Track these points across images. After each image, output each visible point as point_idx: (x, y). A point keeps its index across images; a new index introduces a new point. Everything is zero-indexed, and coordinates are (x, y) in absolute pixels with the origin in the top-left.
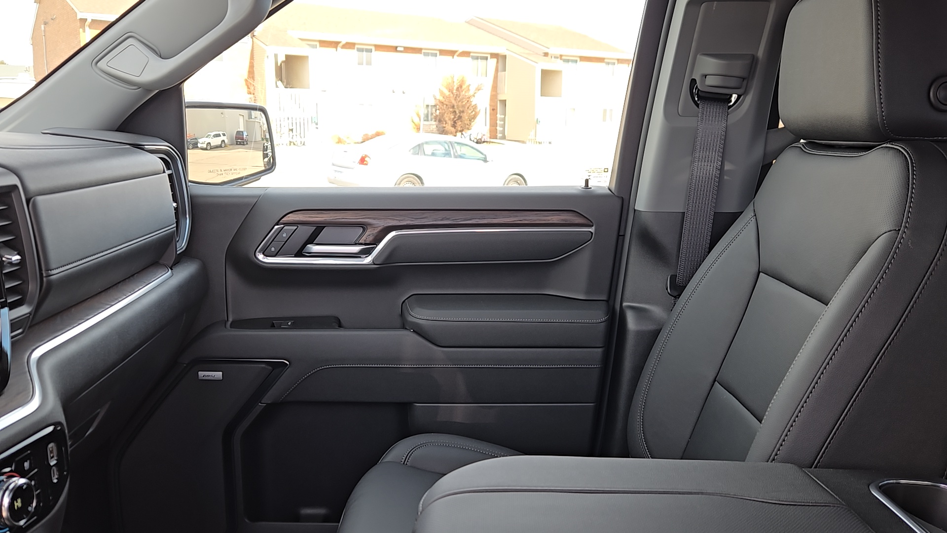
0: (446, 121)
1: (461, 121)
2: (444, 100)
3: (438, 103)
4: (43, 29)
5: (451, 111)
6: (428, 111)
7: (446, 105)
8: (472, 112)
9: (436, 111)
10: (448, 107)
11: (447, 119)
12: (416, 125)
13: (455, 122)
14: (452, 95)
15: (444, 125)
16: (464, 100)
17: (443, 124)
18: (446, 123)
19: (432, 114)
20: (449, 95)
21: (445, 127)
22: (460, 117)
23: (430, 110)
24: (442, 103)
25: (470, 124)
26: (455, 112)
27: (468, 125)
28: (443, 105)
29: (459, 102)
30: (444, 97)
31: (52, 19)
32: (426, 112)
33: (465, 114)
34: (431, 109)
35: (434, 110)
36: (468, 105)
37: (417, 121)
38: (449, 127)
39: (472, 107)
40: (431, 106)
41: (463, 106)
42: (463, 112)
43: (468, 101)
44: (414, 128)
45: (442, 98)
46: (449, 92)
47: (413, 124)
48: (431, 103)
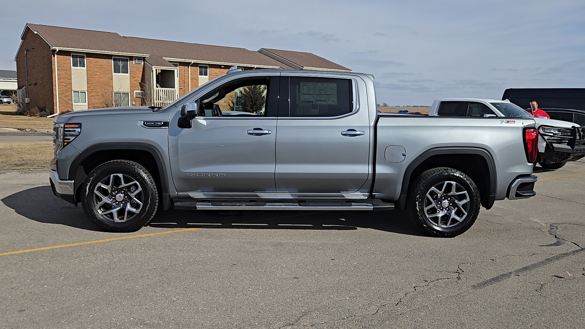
0: (247, 105)
1: (256, 106)
2: (246, 94)
4: (25, 53)
5: (250, 100)
7: (248, 97)
8: (262, 101)
9: (242, 100)
10: (248, 98)
12: (231, 107)
13: (252, 106)
14: (250, 92)
16: (257, 94)
17: (246, 107)
19: (240, 102)
20: (249, 91)
21: (247, 109)
22: (255, 104)
23: (239, 99)
24: (245, 96)
25: (261, 107)
26: (253, 101)
27: (259, 107)
28: (246, 97)
29: (254, 95)
30: (246, 93)
31: (32, 49)
33: (258, 101)
34: (240, 99)
36: (259, 97)
37: (231, 105)
38: (249, 109)
39: (262, 98)
40: (239, 97)
41: (257, 98)
42: (257, 100)
43: (259, 95)
44: (230, 109)
45: (245, 93)
46: (249, 90)
47: (230, 107)
48: (239, 95)
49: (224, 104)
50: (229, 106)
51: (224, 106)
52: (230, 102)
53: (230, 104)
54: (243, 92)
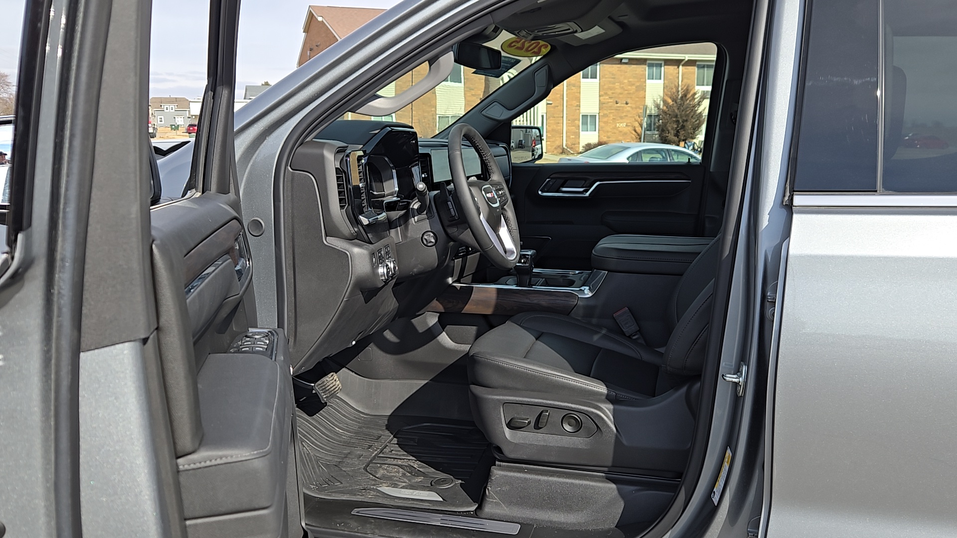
0: (668, 131)
1: (685, 131)
2: (667, 110)
3: (661, 113)
4: (308, 54)
5: (674, 121)
6: (651, 121)
7: (670, 115)
8: (696, 121)
9: (659, 121)
10: (671, 116)
11: (670, 128)
12: (639, 135)
13: (678, 131)
14: (675, 105)
15: (667, 135)
16: (688, 109)
17: (666, 133)
18: (668, 133)
19: (655, 124)
20: (673, 104)
21: (668, 137)
22: (683, 127)
23: (653, 120)
24: (666, 112)
25: (694, 132)
26: (678, 121)
27: (691, 134)
28: (666, 115)
29: (683, 111)
30: (667, 107)
31: (317, 46)
32: (649, 122)
33: (689, 123)
34: (655, 119)
35: (657, 120)
36: (692, 113)
37: (640, 130)
38: (671, 136)
39: (697, 115)
40: (655, 116)
41: (687, 115)
42: (686, 121)
43: (692, 110)
44: (637, 138)
45: (665, 108)
46: (673, 101)
47: (636, 134)
48: (654, 112)
49: (626, 130)
50: (634, 133)
51: (625, 134)
52: (637, 124)
53: (637, 129)
54: (661, 107)
